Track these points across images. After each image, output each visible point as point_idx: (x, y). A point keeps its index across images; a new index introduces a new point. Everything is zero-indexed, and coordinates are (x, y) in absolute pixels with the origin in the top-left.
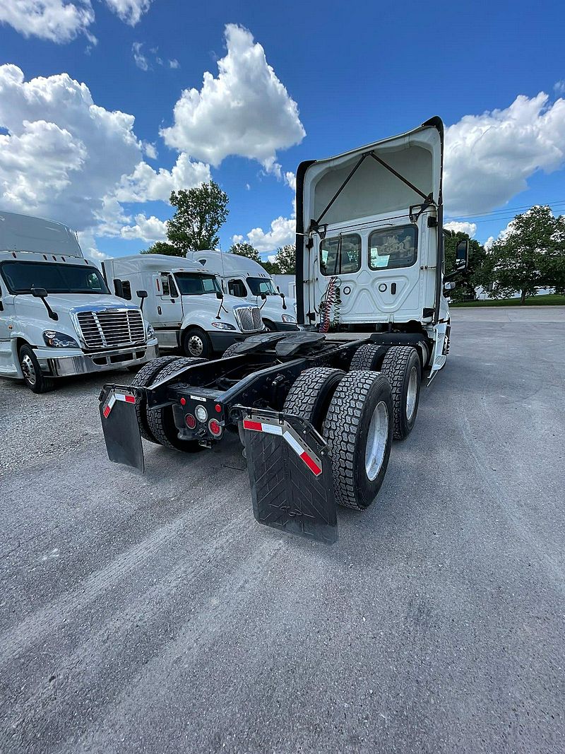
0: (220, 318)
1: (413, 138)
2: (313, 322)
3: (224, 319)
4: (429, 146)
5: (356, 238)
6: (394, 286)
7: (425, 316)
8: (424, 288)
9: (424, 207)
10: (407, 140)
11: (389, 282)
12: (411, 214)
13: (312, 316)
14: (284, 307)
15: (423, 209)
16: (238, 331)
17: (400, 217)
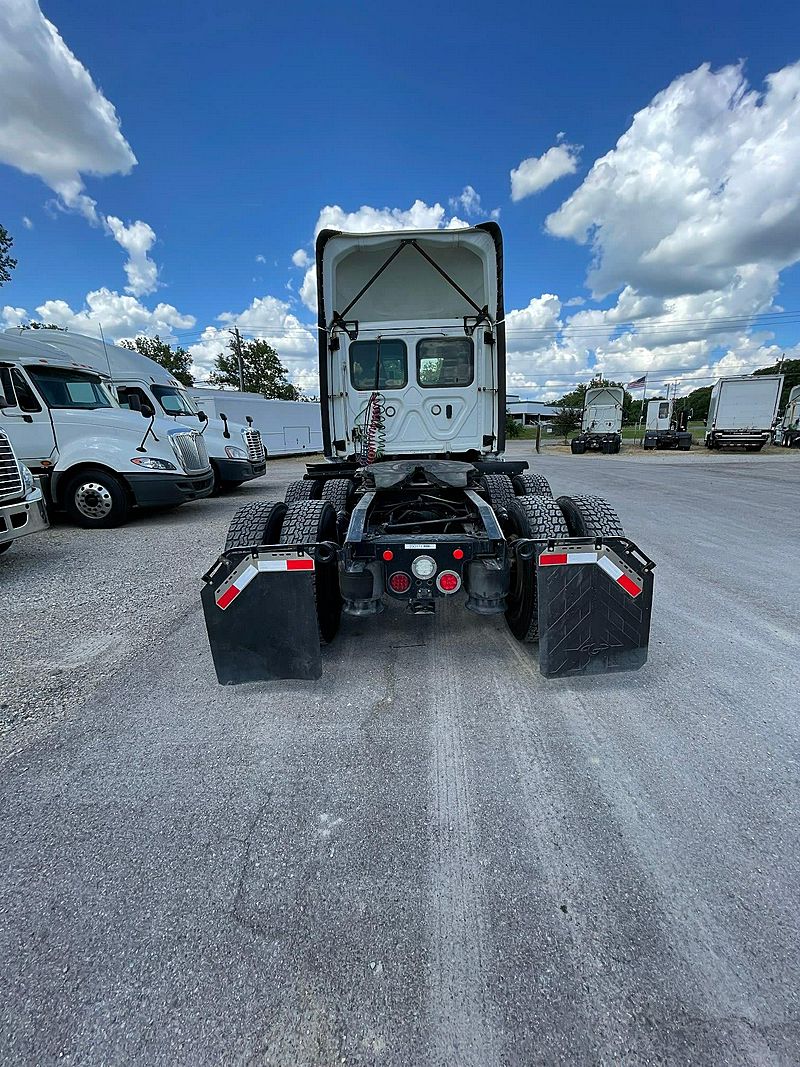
0: (144, 450)
1: (462, 238)
2: (341, 453)
3: (153, 451)
4: (482, 251)
5: (400, 345)
6: (449, 408)
7: (485, 444)
8: (483, 413)
9: (479, 320)
10: (456, 238)
11: (444, 404)
12: (465, 326)
13: (341, 446)
14: (227, 435)
15: (479, 322)
16: (180, 471)
17: (454, 328)
